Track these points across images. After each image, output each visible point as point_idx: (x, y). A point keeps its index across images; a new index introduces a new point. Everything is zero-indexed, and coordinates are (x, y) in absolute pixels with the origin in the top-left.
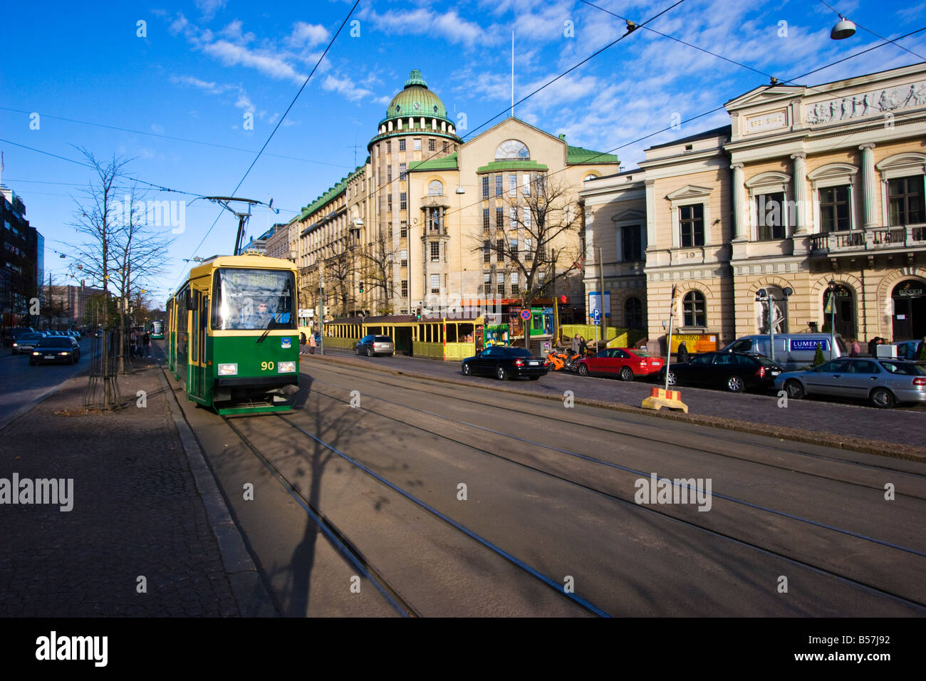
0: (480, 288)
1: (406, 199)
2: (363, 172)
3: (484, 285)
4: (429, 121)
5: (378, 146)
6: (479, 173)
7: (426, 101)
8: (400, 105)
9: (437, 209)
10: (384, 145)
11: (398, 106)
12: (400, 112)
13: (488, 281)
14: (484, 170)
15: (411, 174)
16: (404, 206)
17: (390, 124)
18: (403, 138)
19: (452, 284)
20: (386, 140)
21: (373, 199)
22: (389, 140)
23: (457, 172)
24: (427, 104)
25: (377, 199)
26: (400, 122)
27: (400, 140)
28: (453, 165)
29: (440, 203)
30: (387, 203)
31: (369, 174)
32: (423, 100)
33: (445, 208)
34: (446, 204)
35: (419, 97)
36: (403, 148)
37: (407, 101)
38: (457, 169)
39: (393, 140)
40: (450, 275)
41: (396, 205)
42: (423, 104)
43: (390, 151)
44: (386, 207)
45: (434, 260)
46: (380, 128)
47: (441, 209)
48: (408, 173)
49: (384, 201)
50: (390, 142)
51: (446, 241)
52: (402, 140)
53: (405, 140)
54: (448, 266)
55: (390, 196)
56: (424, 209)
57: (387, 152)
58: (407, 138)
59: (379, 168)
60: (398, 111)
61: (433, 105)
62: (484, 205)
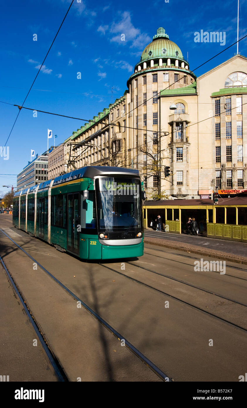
0: (213, 181)
1: (157, 117)
2: (124, 99)
3: (216, 179)
4: (173, 61)
5: (137, 80)
6: (212, 97)
7: (171, 47)
8: (152, 51)
9: (182, 123)
10: (141, 79)
11: (151, 52)
12: (152, 55)
13: (219, 176)
14: (216, 95)
15: (161, 98)
16: (155, 122)
17: (145, 65)
18: (155, 73)
19: (192, 178)
20: (143, 75)
21: (132, 118)
22: (145, 75)
23: (196, 97)
24: (171, 50)
25: (135, 118)
26: (152, 62)
27: (153, 75)
28: (193, 91)
29: (184, 119)
30: (143, 120)
31: (128, 100)
32: (168, 47)
33: (187, 123)
34: (188, 120)
35: (165, 44)
36: (155, 80)
37: (157, 47)
38: (196, 94)
39: (148, 75)
40: (190, 172)
41: (150, 121)
42: (168, 49)
43: (145, 83)
44: (141, 123)
45: (179, 161)
46: (136, 68)
47: (185, 123)
48: (159, 98)
49: (141, 119)
50: (146, 76)
51: (187, 147)
52: (155, 74)
53: (157, 74)
54: (189, 165)
55: (145, 116)
56: (171, 124)
57: (143, 84)
58: (158, 73)
59: (137, 96)
60: (150, 55)
61: (176, 51)
62: (217, 120)
